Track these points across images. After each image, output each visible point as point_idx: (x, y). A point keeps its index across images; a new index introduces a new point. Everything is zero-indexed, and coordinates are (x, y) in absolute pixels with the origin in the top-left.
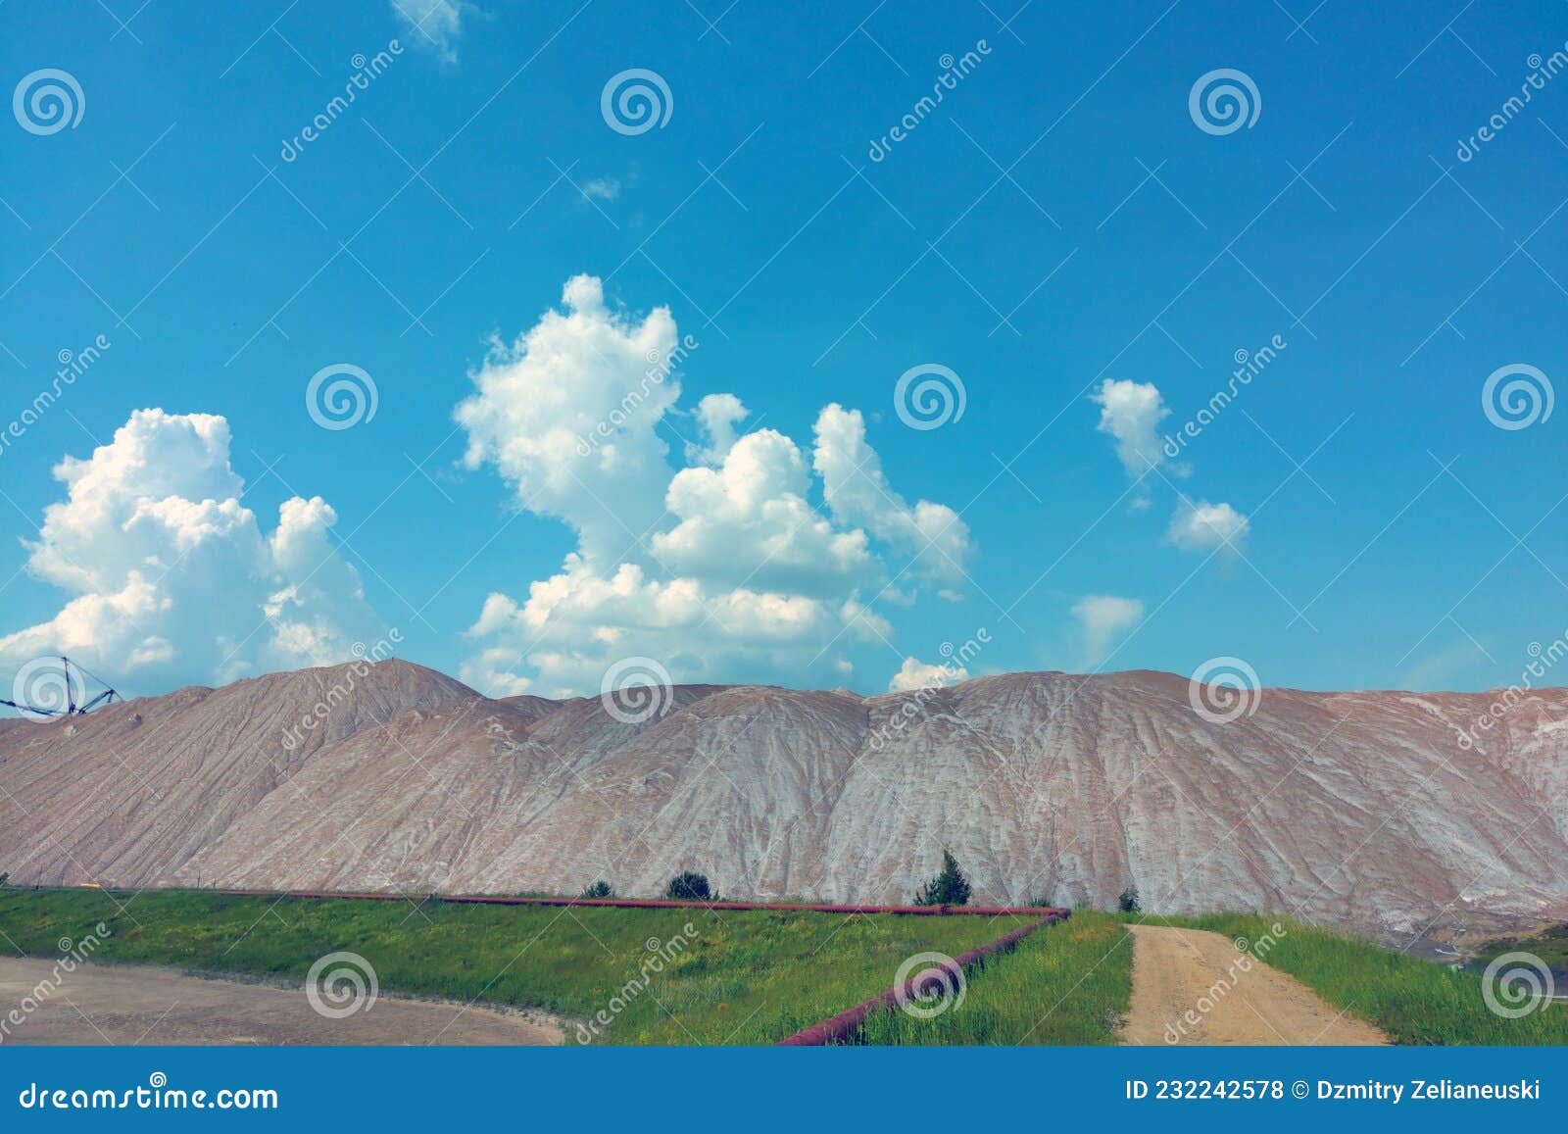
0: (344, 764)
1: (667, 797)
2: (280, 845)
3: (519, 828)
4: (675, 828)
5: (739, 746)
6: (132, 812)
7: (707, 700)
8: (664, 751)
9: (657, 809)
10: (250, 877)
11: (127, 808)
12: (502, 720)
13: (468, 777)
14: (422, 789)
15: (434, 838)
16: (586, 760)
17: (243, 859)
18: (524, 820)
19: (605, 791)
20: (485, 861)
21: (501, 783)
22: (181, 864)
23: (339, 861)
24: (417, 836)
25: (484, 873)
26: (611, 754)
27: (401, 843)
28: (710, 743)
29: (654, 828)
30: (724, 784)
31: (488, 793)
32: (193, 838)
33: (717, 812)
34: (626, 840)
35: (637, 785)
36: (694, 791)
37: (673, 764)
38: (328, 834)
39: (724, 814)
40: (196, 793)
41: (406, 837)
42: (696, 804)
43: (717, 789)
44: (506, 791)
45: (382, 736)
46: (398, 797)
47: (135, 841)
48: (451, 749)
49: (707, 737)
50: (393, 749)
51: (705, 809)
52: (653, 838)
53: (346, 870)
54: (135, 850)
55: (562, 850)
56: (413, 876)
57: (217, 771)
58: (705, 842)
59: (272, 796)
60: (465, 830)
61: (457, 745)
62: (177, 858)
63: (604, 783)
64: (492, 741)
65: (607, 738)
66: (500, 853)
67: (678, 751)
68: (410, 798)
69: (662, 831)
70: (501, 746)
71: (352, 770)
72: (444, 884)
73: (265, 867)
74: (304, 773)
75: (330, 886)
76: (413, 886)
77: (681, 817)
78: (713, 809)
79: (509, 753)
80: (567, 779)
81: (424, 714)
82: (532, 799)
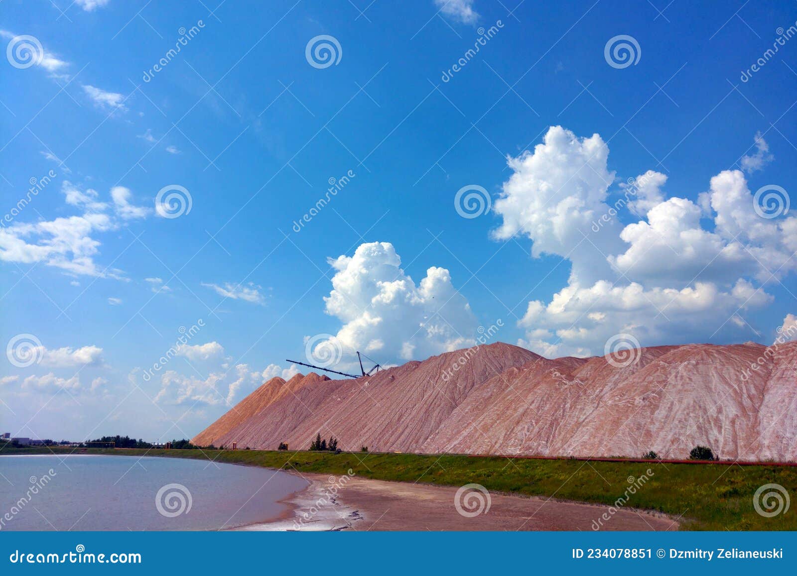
0: (486, 395)
1: (657, 407)
2: (465, 433)
3: (579, 424)
4: (665, 423)
5: (694, 378)
6: (399, 419)
7: (669, 354)
8: (651, 382)
9: (652, 413)
10: (455, 448)
11: (397, 417)
12: (559, 370)
13: (548, 399)
14: (526, 406)
15: (536, 429)
16: (607, 389)
17: (449, 440)
18: (580, 420)
19: (621, 404)
20: (565, 441)
21: (565, 401)
22: (423, 443)
23: (494, 441)
24: (528, 429)
25: (565, 446)
26: (621, 385)
27: (521, 432)
28: (676, 377)
29: (652, 422)
30: (689, 400)
31: (559, 407)
32: (426, 431)
33: (688, 414)
34: (638, 429)
35: (638, 400)
36: (672, 404)
37: (657, 389)
38: (486, 429)
39: (691, 415)
40: (423, 410)
41: (523, 429)
42: (675, 410)
43: (685, 401)
44: (568, 405)
45: (501, 381)
46: (515, 410)
47: (403, 432)
48: (535, 386)
49: (674, 374)
50: (507, 386)
51: (680, 412)
52: (653, 428)
53: (497, 445)
54: (403, 437)
55: (604, 435)
56: (530, 448)
57: (430, 400)
58: (684, 430)
59: (456, 411)
60: (552, 424)
61: (538, 383)
62: (421, 441)
63: (620, 400)
64: (556, 381)
65: (617, 377)
66: (572, 437)
67: (658, 382)
68: (521, 410)
69: (657, 424)
70: (561, 383)
71: (490, 397)
72: (547, 452)
73: (460, 444)
74: (469, 399)
75: (492, 452)
76: (531, 453)
77: (667, 417)
78: (685, 412)
79: (566, 386)
80: (600, 398)
81: (519, 369)
82: (582, 409)
